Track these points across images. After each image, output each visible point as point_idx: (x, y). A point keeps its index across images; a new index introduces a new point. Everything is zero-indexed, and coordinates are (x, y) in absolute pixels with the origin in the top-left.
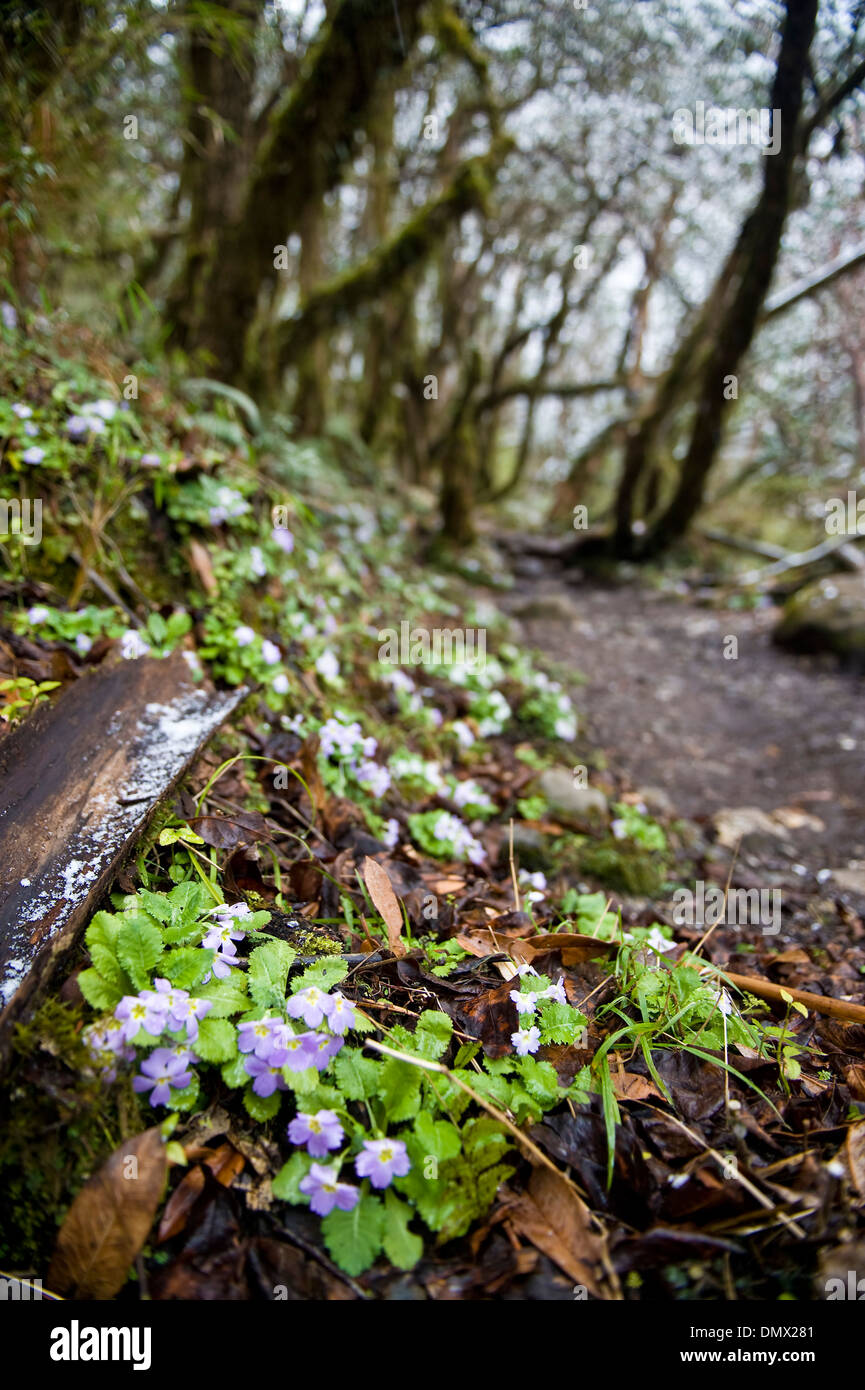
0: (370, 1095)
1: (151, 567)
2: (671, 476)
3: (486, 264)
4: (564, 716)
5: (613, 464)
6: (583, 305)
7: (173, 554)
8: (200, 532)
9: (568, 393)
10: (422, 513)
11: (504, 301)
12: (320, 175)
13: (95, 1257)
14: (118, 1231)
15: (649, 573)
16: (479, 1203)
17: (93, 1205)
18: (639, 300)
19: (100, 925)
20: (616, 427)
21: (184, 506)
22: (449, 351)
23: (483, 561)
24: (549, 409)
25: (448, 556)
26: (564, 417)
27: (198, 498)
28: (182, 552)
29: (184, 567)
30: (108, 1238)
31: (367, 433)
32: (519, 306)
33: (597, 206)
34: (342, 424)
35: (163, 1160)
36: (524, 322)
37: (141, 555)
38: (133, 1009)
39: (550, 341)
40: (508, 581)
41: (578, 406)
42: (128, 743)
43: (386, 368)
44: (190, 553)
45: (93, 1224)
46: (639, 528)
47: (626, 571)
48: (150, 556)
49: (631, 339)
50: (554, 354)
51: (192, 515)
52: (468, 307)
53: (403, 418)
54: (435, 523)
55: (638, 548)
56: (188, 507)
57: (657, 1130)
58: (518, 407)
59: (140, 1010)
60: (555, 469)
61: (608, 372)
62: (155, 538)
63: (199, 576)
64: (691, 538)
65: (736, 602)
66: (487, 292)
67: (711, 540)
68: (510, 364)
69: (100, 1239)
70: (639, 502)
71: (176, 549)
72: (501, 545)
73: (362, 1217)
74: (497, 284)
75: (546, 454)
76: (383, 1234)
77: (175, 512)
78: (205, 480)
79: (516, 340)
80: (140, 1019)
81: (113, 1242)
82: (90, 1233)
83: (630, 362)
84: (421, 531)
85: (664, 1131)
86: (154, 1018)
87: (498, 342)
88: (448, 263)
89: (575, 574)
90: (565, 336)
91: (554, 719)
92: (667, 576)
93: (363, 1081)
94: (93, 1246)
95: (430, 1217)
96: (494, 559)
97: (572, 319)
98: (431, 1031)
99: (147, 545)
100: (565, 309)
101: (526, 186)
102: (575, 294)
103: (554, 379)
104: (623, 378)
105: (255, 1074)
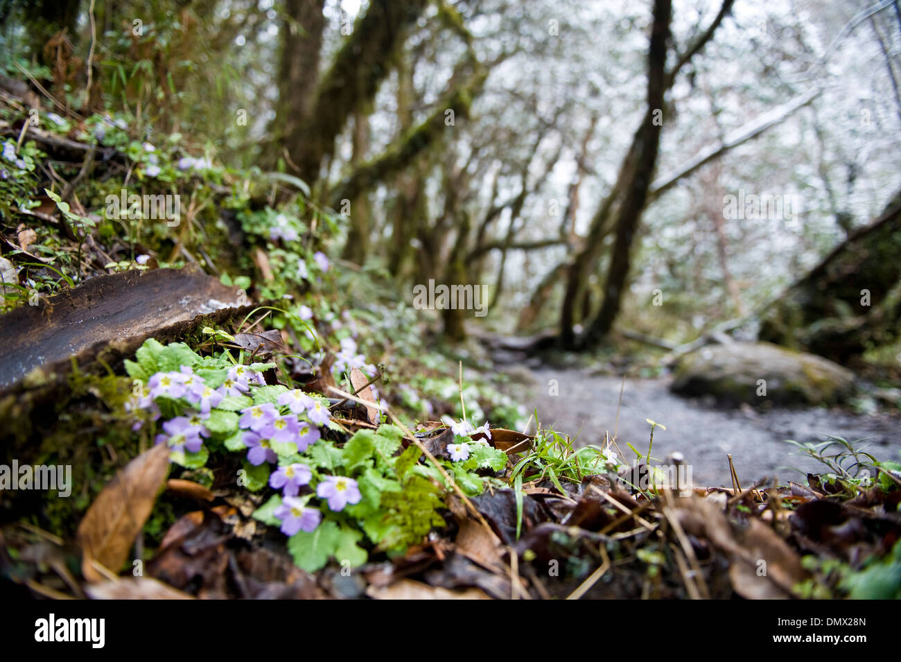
0: (336, 465)
1: (228, 262)
2: (597, 297)
3: (473, 167)
4: (522, 418)
5: (558, 293)
6: (537, 189)
7: (243, 255)
8: (262, 242)
9: (528, 247)
10: (430, 321)
11: (486, 192)
12: (362, 86)
13: (105, 542)
14: (126, 521)
15: (586, 358)
16: (412, 531)
17: (110, 500)
18: (573, 189)
19: (148, 346)
20: (560, 268)
21: (253, 225)
22: (449, 221)
23: (471, 351)
24: (516, 259)
25: (447, 348)
26: (527, 264)
27: (264, 220)
28: (251, 254)
29: (251, 264)
30: (117, 526)
31: (394, 269)
32: (495, 194)
33: (544, 128)
34: (377, 264)
35: (166, 459)
36: (499, 202)
37: (221, 252)
38: (162, 380)
39: (515, 214)
40: (489, 365)
41: (535, 256)
42: (193, 311)
43: (407, 227)
44: (256, 256)
45: (108, 515)
46: (578, 329)
47: (570, 358)
48: (226, 254)
49: (569, 212)
50: (518, 223)
51: (258, 230)
52: (462, 194)
53: (418, 259)
54: (438, 327)
55: (577, 342)
56: (256, 225)
57: (557, 506)
58: (495, 255)
59: (167, 382)
60: (520, 299)
61: (554, 235)
62: (231, 241)
63: (260, 271)
64: (613, 336)
65: (646, 373)
66: (473, 184)
67: (627, 338)
68: (490, 229)
69: (111, 526)
70: (577, 314)
71: (246, 253)
72: (484, 343)
73: (321, 536)
74: (481, 179)
75: (514, 290)
76: (336, 547)
77: (246, 228)
78: (268, 209)
79: (494, 214)
80: (166, 387)
81: (121, 529)
82: (105, 522)
83: (568, 228)
84: (429, 333)
85: (560, 506)
86: (177, 387)
87: (482, 216)
88: (448, 164)
89: (535, 362)
90: (524, 212)
91: (514, 419)
92: (599, 360)
93: (332, 458)
94: (105, 532)
95: (374, 536)
96: (479, 351)
97: (529, 200)
98: (386, 436)
99: (226, 245)
100: (524, 194)
101: (498, 119)
102: (531, 184)
103: (519, 239)
104: (564, 238)
105: (250, 445)
